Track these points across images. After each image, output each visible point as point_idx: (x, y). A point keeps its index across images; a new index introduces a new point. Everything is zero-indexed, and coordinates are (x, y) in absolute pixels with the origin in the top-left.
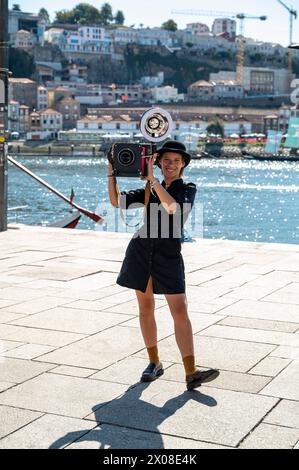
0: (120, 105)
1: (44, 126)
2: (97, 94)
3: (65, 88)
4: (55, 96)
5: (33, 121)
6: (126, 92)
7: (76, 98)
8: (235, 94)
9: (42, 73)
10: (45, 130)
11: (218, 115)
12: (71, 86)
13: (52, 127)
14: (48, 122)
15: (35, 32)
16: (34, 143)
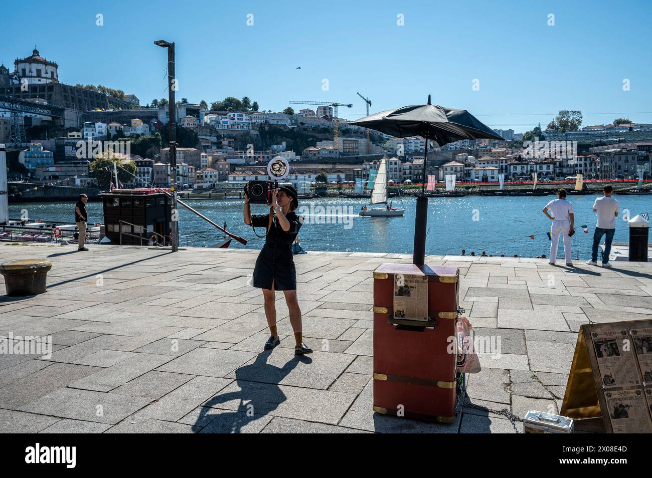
0: (257, 164)
1: (206, 179)
2: (241, 157)
3: (219, 154)
4: (213, 159)
5: (198, 176)
6: (261, 155)
7: (227, 160)
8: (333, 155)
9: (203, 144)
10: (207, 182)
11: (322, 169)
12: (223, 152)
13: (211, 180)
14: (209, 177)
15: (198, 117)
16: (199, 191)
